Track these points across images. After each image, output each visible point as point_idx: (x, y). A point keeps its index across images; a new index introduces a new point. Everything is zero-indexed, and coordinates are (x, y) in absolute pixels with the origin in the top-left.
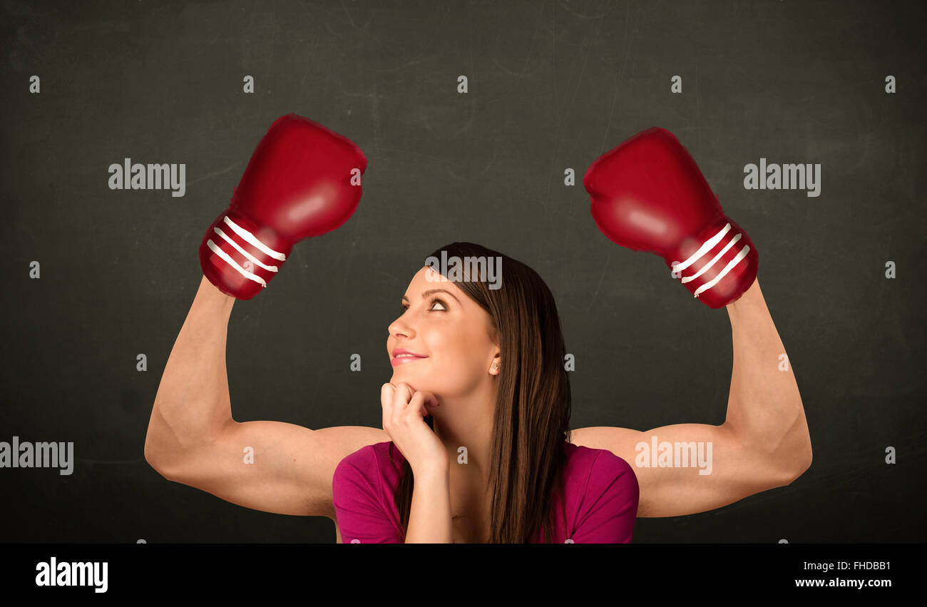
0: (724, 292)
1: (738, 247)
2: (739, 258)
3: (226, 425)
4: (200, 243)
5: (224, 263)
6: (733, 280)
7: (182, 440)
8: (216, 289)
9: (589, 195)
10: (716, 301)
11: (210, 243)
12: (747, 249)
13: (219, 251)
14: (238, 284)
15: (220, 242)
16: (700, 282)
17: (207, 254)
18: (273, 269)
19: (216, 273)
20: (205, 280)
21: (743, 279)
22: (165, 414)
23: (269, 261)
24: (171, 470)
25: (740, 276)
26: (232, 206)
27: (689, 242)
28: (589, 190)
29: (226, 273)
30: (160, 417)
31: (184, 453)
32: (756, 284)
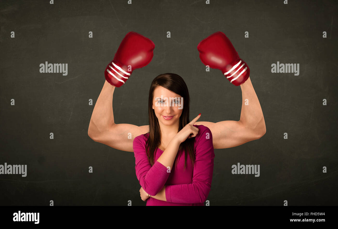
0: (240, 81)
1: (244, 67)
2: (244, 71)
3: (112, 125)
4: (105, 70)
5: (112, 76)
6: (242, 77)
7: (99, 129)
8: (110, 84)
9: (199, 52)
10: (237, 84)
11: (108, 70)
12: (246, 68)
13: (110, 73)
14: (116, 82)
15: (111, 70)
16: (232, 78)
17: (107, 73)
18: (127, 78)
19: (109, 79)
20: (106, 81)
21: (245, 77)
22: (94, 122)
23: (125, 75)
24: (96, 139)
25: (244, 76)
26: (114, 59)
27: (229, 66)
28: (199, 50)
29: (113, 79)
30: (93, 123)
31: (99, 133)
32: (249, 78)
